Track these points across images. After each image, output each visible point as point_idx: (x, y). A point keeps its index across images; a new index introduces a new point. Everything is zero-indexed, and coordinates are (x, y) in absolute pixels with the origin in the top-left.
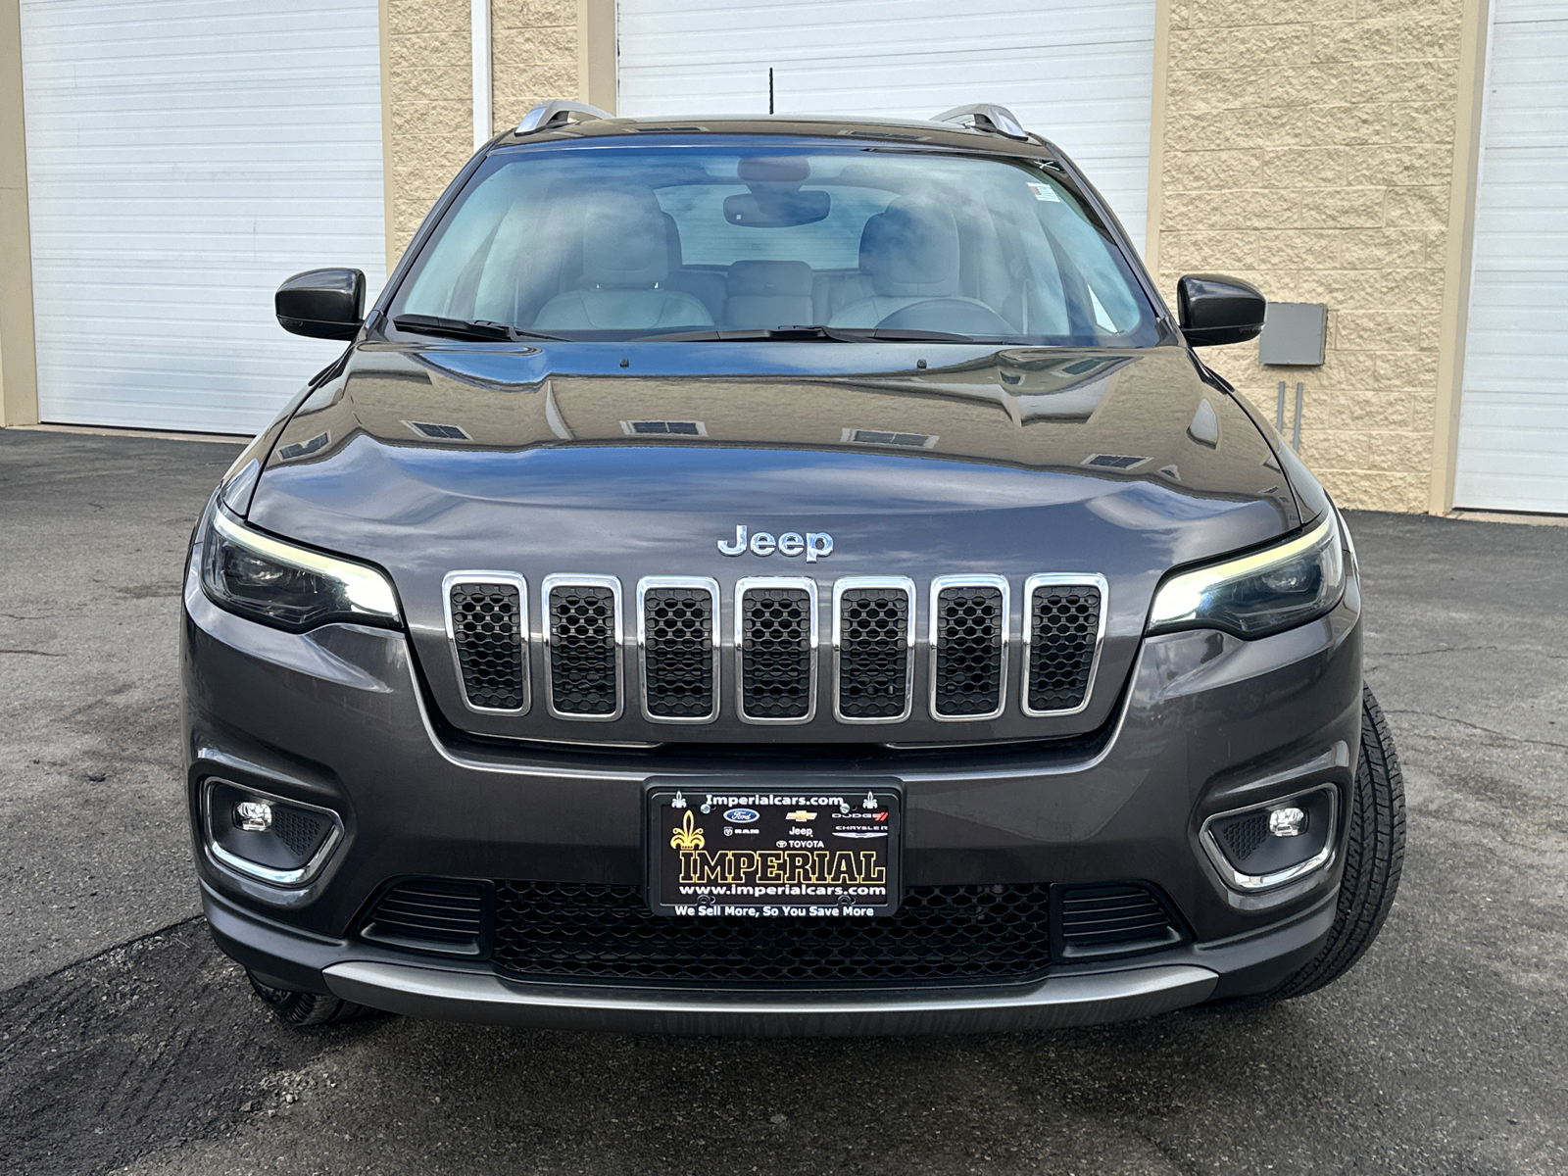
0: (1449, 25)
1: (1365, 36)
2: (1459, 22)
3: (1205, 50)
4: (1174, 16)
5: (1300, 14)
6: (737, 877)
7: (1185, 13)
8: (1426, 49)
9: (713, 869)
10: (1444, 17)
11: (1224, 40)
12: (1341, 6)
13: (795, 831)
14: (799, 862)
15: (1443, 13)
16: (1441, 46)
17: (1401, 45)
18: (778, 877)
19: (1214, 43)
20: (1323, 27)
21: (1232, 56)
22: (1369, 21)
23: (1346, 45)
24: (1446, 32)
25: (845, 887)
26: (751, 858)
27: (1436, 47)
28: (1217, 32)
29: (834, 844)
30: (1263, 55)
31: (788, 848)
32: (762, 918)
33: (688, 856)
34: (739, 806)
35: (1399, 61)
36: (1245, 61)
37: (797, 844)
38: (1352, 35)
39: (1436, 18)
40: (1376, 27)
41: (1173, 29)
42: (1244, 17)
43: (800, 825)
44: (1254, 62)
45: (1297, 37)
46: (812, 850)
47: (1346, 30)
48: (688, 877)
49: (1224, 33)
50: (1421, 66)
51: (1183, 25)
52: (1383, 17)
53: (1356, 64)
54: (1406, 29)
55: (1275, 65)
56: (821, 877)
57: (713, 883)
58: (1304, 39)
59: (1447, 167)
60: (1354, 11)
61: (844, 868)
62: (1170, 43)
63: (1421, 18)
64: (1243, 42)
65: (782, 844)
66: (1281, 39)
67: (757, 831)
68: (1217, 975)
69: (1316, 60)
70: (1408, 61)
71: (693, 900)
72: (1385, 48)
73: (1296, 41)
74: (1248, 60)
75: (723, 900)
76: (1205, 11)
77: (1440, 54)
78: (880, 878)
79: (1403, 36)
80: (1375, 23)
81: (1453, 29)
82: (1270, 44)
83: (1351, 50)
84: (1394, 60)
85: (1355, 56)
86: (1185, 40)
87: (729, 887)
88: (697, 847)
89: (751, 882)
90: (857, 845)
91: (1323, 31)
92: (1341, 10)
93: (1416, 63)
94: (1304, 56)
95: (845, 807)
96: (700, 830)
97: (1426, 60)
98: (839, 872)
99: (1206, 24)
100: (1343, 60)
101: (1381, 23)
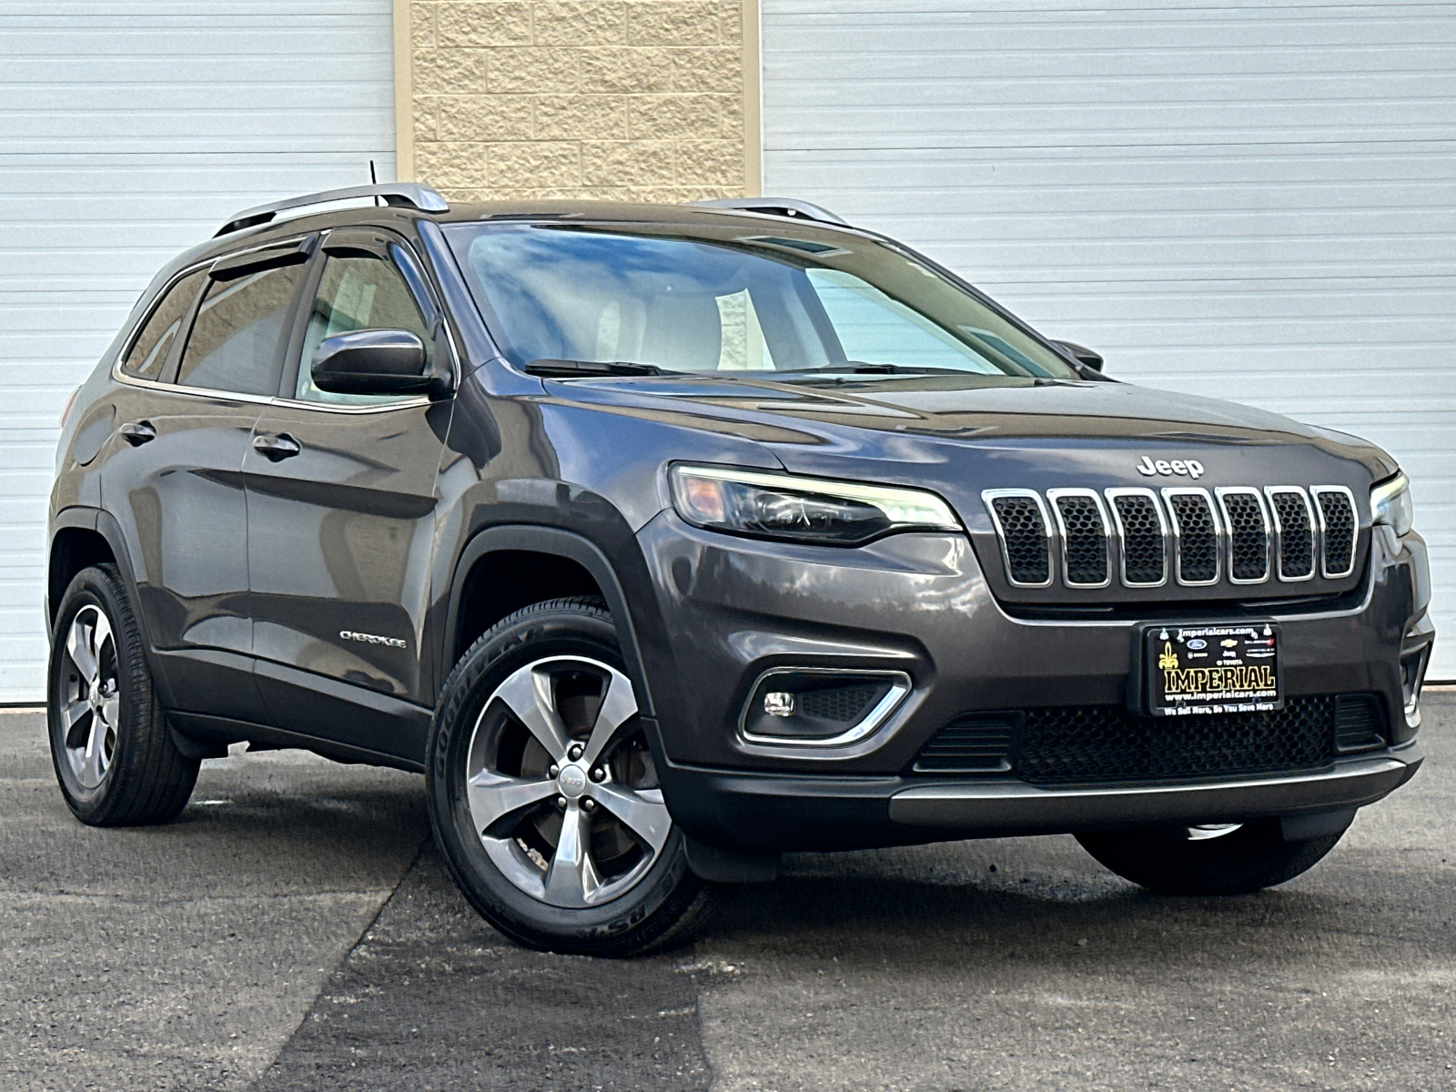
0: (731, 150)
1: (641, 158)
2: (740, 147)
3: (458, 166)
4: (417, 124)
5: (565, 130)
6: (1197, 687)
7: (431, 122)
8: (708, 174)
9: (1183, 682)
10: (725, 141)
11: (480, 155)
12: (611, 124)
13: (1226, 654)
14: (1229, 675)
15: (723, 137)
16: (723, 173)
17: (680, 170)
18: (1218, 686)
19: (468, 159)
20: (594, 146)
21: (491, 174)
22: (644, 141)
23: (620, 167)
24: (728, 158)
25: (1255, 691)
26: (1203, 673)
27: (719, 174)
28: (471, 146)
29: (1248, 662)
30: (528, 175)
31: (1223, 666)
32: (1213, 714)
33: (1169, 673)
34: (1197, 637)
35: (681, 187)
36: (506, 181)
37: (1227, 662)
38: (626, 156)
39: (717, 142)
40: (652, 149)
41: (418, 140)
42: (502, 131)
43: (1229, 649)
44: (517, 181)
45: (565, 157)
46: (1235, 666)
47: (620, 150)
48: (1170, 688)
49: (480, 148)
50: (704, 194)
51: (430, 136)
52: (659, 138)
53: (633, 188)
54: (685, 153)
55: (541, 186)
56: (1242, 686)
57: (1183, 692)
58: (573, 159)
59: (740, 306)
60: (626, 130)
61: (1253, 678)
62: (415, 157)
63: (700, 141)
64: (502, 158)
65: (1219, 663)
66: (546, 157)
67: (1206, 655)
68: (1404, 765)
69: (588, 183)
70: (689, 187)
71: (1172, 704)
72: (664, 172)
73: (564, 160)
74: (509, 179)
75: (1191, 703)
76: (455, 122)
77: (723, 181)
78: (1272, 685)
79: (682, 160)
80: (652, 144)
81: (736, 155)
82: (535, 163)
83: (626, 173)
84: (675, 186)
85: (632, 180)
86: (434, 154)
87: (1192, 693)
88: (1173, 667)
89: (1204, 691)
90: (1259, 662)
91: (594, 150)
92: (611, 129)
93: (698, 190)
94: (574, 178)
95: (1254, 635)
96: (1175, 655)
97: (709, 187)
98: (1251, 681)
99: (457, 136)
100: (619, 183)
101: (659, 145)
